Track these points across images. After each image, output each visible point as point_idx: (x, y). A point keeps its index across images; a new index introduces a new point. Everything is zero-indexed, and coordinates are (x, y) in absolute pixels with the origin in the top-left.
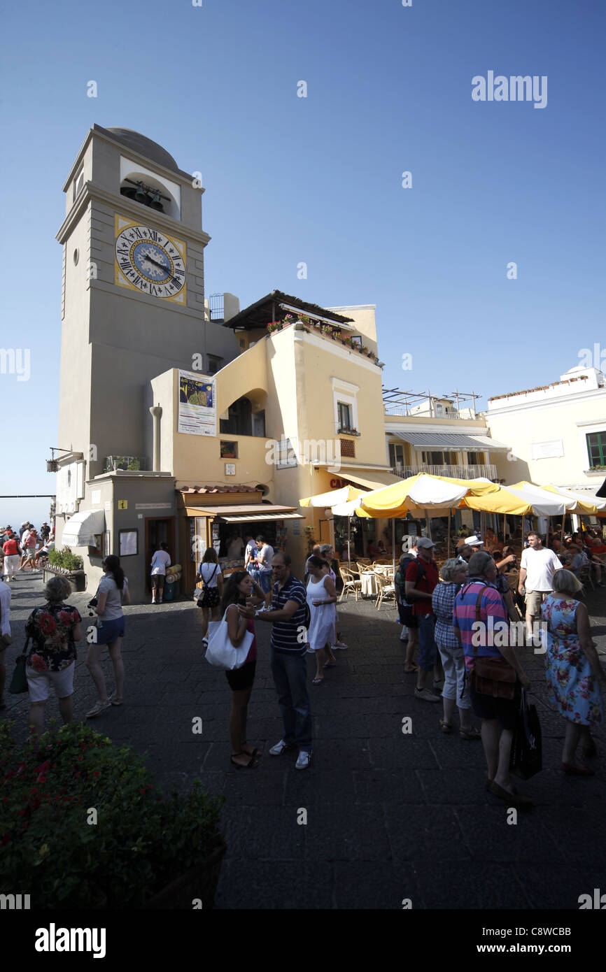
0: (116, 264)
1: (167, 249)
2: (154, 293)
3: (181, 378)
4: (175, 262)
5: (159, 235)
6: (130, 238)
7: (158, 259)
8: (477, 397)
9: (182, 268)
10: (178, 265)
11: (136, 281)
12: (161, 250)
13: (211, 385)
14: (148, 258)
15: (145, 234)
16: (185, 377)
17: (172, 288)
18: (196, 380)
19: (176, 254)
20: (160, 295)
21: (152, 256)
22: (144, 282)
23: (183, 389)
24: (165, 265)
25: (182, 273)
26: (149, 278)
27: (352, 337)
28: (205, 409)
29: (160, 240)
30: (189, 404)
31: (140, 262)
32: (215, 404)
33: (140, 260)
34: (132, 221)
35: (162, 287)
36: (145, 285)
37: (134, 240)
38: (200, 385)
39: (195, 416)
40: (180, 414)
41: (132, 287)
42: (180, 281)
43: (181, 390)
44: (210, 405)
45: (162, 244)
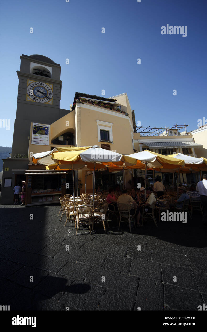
0: (27, 94)
1: (46, 87)
2: (40, 102)
3: (34, 126)
4: (49, 91)
5: (43, 83)
6: (33, 86)
7: (42, 91)
8: (187, 126)
9: (52, 93)
10: (50, 92)
11: (34, 99)
12: (43, 88)
13: (47, 128)
14: (38, 91)
15: (38, 84)
16: (36, 125)
17: (47, 99)
18: (41, 126)
19: (49, 88)
20: (42, 102)
21: (40, 90)
22: (37, 99)
23: (35, 129)
24: (45, 92)
25: (51, 94)
26: (39, 97)
27: (117, 107)
28: (44, 136)
29: (43, 85)
30: (37, 134)
31: (36, 93)
32: (49, 134)
33: (36, 92)
34: (33, 81)
35: (44, 100)
36: (37, 100)
37: (34, 86)
38: (42, 128)
39: (40, 138)
40: (32, 138)
41: (32, 101)
42: (50, 97)
43: (34, 130)
44: (47, 134)
45: (44, 86)
